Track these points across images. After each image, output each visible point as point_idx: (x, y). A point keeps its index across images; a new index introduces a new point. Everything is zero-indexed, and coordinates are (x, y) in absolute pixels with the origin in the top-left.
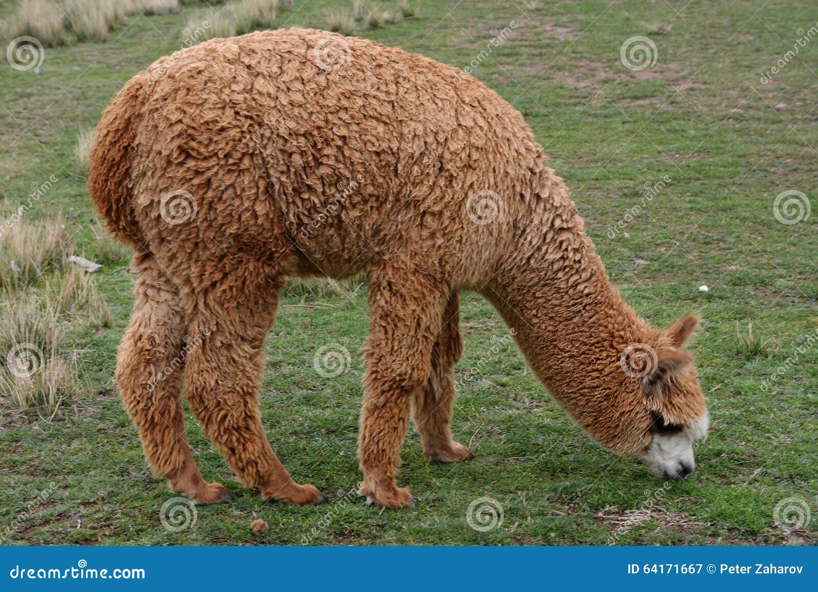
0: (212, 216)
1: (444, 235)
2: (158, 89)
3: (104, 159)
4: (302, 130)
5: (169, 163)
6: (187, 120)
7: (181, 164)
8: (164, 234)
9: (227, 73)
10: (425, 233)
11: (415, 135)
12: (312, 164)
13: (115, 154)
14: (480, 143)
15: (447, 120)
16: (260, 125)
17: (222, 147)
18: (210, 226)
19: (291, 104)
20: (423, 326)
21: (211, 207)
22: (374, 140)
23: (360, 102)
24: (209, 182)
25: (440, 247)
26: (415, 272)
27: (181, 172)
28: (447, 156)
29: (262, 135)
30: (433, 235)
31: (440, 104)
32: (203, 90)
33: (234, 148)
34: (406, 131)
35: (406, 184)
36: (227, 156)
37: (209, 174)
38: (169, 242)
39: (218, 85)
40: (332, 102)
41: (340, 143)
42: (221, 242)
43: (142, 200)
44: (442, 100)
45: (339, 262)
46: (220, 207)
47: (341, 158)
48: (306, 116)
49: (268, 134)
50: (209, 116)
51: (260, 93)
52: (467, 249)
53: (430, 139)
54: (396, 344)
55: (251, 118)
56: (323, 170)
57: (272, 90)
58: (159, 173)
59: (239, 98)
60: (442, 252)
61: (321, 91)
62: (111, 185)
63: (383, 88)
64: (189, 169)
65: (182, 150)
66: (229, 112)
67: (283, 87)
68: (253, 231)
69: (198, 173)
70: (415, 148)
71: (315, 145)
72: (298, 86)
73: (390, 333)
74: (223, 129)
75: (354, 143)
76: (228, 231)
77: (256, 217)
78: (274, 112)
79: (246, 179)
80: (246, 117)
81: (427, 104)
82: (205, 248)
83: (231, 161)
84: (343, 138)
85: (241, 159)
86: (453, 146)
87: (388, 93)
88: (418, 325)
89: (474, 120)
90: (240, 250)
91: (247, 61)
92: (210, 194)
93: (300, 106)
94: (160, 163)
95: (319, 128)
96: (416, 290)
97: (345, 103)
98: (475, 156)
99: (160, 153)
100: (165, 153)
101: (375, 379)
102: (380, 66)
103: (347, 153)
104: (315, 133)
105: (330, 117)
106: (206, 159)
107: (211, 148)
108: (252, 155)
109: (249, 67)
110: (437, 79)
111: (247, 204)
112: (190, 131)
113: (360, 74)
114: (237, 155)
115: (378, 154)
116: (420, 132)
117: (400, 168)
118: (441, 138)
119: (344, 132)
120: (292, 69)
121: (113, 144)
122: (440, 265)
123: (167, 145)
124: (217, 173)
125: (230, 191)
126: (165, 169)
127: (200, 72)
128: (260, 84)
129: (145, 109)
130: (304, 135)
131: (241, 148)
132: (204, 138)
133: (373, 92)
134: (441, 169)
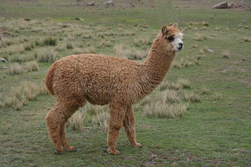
0: (68, 89)
1: (122, 94)
2: (60, 63)
3: (48, 77)
4: (88, 73)
5: (60, 78)
6: (64, 70)
7: (62, 79)
8: (58, 92)
9: (74, 61)
10: (118, 94)
11: (113, 73)
12: (90, 80)
13: (50, 76)
14: (127, 73)
15: (120, 69)
16: (79, 72)
17: (71, 76)
18: (68, 91)
19: (86, 68)
20: (120, 115)
21: (68, 88)
22: (103, 75)
23: (100, 67)
24: (68, 83)
25: (122, 96)
26: (117, 103)
27: (62, 80)
28: (120, 77)
29: (79, 74)
30: (120, 94)
31: (118, 66)
32: (68, 64)
33: (73, 77)
34: (111, 73)
35: (112, 83)
36: (72, 78)
37: (68, 81)
38: (59, 94)
39: (72, 64)
40: (94, 67)
41: (96, 75)
42: (70, 95)
43: (54, 85)
44: (118, 65)
45: (99, 101)
46: (70, 88)
47: (96, 79)
48: (89, 70)
49: (80, 74)
50: (69, 69)
51: (80, 66)
52: (128, 96)
53: (116, 74)
54: (114, 118)
55: (77, 71)
56: (93, 81)
57: (82, 65)
58: (58, 80)
59: (75, 66)
60: (122, 97)
61: (92, 65)
62: (49, 82)
63: (106, 64)
64: (64, 80)
65: (63, 76)
66: (73, 69)
67: (84, 64)
68: (77, 93)
69: (65, 81)
70: (113, 76)
71: (90, 76)
72: (88, 64)
73: (113, 116)
74: (71, 72)
75: (99, 75)
76: (72, 93)
77: (78, 90)
78: (82, 69)
79: (75, 83)
80: (76, 70)
81: (115, 67)
82: (66, 95)
83: (72, 79)
84: (97, 74)
85: (75, 79)
86: (121, 75)
87: (107, 65)
88: (119, 114)
89: (125, 68)
90: (73, 97)
91: (78, 59)
92: (68, 85)
93: (88, 68)
94: (58, 78)
95: (91, 72)
96: (118, 107)
97: (97, 67)
98: (126, 76)
99: (58, 76)
100: (59, 76)
101: (110, 126)
102: (105, 60)
103: (98, 77)
104: (91, 73)
105: (94, 70)
106: (67, 78)
107: (69, 76)
108: (77, 78)
109: (78, 60)
110: (118, 61)
111: (76, 88)
112: (64, 72)
113: (101, 62)
114: (74, 78)
115: (104, 77)
116: (114, 73)
117: (110, 80)
118: (118, 73)
119: (97, 73)
120: (87, 61)
121: (50, 74)
122: (123, 100)
123: (60, 75)
124: (69, 81)
125: (72, 85)
126: (59, 79)
127: (68, 61)
128: (80, 64)
129: (57, 67)
130: (88, 74)
131: (75, 77)
132: (67, 74)
133: (103, 65)
134: (120, 80)
